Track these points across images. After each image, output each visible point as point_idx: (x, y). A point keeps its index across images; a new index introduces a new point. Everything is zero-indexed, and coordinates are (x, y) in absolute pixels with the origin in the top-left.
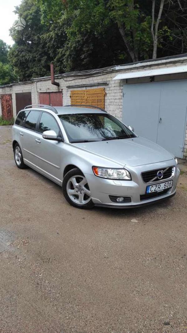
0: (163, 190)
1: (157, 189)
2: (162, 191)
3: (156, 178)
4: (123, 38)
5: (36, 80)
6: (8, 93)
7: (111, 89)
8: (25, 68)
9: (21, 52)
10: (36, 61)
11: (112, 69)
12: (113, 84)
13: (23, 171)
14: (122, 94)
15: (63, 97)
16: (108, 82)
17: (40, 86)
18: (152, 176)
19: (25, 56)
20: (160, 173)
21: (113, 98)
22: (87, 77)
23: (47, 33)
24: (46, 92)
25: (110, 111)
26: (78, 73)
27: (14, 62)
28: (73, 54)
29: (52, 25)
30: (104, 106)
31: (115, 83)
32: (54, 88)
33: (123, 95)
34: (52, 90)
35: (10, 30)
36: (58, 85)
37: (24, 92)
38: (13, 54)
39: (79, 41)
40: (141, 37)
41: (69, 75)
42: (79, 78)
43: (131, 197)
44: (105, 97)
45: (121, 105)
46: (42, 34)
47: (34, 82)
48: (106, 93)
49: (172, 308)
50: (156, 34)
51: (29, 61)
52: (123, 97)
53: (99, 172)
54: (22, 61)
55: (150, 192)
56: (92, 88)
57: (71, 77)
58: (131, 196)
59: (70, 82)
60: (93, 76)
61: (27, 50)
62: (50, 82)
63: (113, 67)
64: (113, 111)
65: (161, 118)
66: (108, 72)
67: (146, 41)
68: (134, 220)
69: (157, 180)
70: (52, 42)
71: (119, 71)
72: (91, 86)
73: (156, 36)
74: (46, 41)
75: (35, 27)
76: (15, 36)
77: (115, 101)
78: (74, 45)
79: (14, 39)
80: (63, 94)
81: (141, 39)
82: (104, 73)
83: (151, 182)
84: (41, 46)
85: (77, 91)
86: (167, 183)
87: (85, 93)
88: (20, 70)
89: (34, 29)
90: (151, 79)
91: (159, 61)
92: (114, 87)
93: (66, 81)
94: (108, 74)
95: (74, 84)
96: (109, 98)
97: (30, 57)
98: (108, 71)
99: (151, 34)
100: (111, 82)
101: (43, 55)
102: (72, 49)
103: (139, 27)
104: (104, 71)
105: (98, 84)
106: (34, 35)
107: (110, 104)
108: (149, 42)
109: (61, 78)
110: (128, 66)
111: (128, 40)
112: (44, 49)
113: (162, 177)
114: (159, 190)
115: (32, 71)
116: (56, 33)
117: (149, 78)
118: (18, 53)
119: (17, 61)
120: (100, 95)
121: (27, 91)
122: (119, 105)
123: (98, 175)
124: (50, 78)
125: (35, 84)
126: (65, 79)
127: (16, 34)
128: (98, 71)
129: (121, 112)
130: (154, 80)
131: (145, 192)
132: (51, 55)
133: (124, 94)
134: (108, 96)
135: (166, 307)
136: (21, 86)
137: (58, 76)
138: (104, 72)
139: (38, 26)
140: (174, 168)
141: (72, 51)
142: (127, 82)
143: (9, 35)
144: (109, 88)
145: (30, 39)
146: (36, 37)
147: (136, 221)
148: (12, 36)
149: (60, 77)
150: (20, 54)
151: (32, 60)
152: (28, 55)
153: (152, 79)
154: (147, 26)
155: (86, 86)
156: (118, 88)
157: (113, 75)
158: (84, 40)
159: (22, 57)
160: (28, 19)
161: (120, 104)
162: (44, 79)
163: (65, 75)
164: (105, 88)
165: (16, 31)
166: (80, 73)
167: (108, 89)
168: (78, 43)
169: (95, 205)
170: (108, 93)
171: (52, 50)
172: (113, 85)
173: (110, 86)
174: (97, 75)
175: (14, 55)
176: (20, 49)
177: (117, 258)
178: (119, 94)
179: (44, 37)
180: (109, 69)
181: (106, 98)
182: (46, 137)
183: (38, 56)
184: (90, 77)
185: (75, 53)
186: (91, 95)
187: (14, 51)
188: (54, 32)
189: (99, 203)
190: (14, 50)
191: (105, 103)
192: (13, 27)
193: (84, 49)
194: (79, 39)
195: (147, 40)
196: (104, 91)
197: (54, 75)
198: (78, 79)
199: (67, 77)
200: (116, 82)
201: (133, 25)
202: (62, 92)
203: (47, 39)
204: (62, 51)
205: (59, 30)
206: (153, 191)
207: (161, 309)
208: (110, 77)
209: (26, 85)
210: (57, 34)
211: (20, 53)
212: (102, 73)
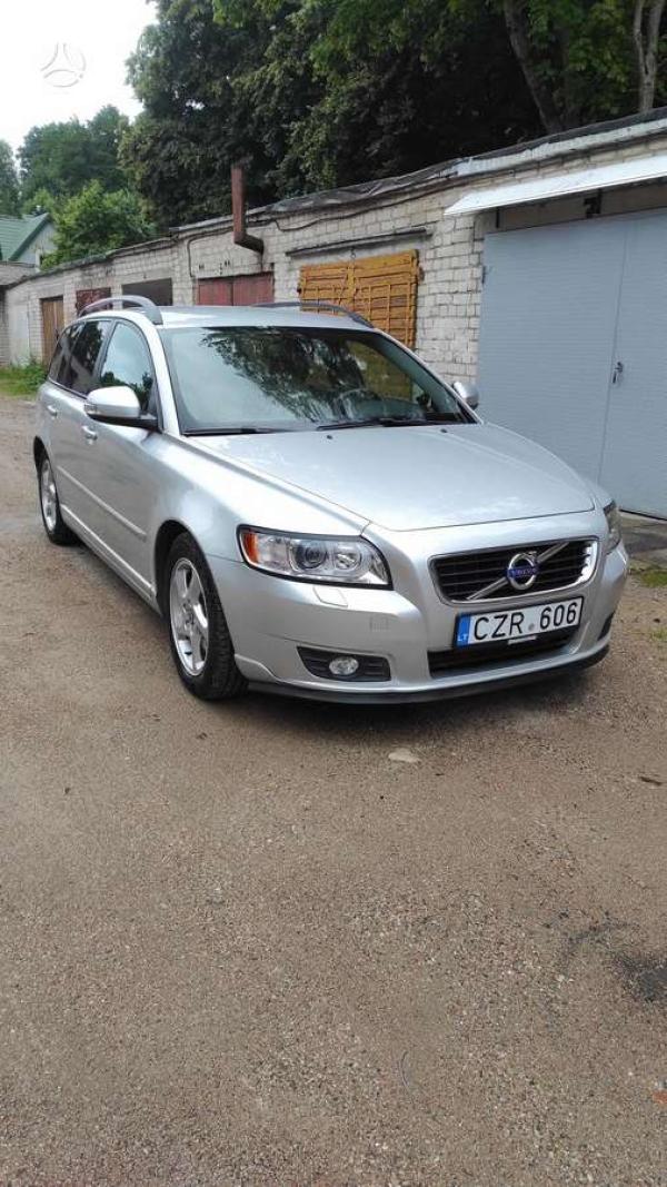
0: (534, 638)
1: (505, 629)
2: (530, 638)
3: (499, 583)
4: (524, 66)
5: (189, 234)
6: (100, 287)
7: (441, 252)
8: (177, 202)
9: (165, 143)
10: (216, 174)
11: (445, 173)
12: (448, 233)
13: (62, 553)
14: (478, 272)
15: (274, 291)
16: (429, 228)
17: (198, 253)
18: (482, 576)
19: (175, 158)
20: (522, 563)
21: (446, 287)
22: (358, 210)
23: (256, 69)
24: (219, 275)
25: (434, 339)
26: (329, 197)
27: (138, 178)
28: (341, 140)
29: (275, 38)
30: (415, 322)
31: (454, 229)
32: (244, 261)
33: (484, 274)
34: (237, 267)
35: (131, 63)
36: (257, 246)
37: (148, 279)
38: (136, 151)
39: (361, 92)
40: (589, 61)
41: (294, 208)
42: (329, 216)
43: (387, 657)
44: (417, 285)
45: (475, 316)
46: (240, 73)
47: (182, 240)
48: (421, 269)
49: (404, 1163)
50: (653, 46)
51: (193, 175)
52: (483, 282)
53: (263, 552)
54: (166, 175)
55: (472, 640)
56: (376, 253)
57: (303, 214)
58: (390, 655)
59: (298, 234)
60: (379, 205)
61: (187, 135)
62: (231, 237)
63: (450, 166)
64: (447, 339)
65: (619, 364)
66: (432, 186)
67: (609, 76)
68: (403, 755)
69: (507, 591)
70: (273, 101)
71: (470, 179)
72: (371, 245)
73: (651, 57)
74: (252, 100)
75: (215, 49)
76: (143, 84)
77: (455, 302)
78: (344, 107)
79: (141, 96)
80: (274, 280)
81: (590, 67)
82: (417, 190)
83: (475, 601)
84: (233, 118)
85: (323, 267)
86: (553, 607)
87: (350, 272)
88: (160, 208)
89: (210, 55)
90: (588, 206)
91: (619, 131)
92: (453, 244)
93: (284, 231)
94: (430, 197)
95: (314, 242)
96: (431, 292)
97: (194, 160)
98: (430, 183)
99: (631, 47)
100: (443, 227)
101: (241, 149)
102: (336, 121)
103: (584, 20)
104: (414, 184)
105: (395, 234)
106: (210, 77)
107: (435, 310)
108: (623, 80)
109: (268, 222)
110: (504, 158)
111: (540, 76)
112: (245, 131)
113: (528, 583)
114: (516, 633)
115: (201, 208)
116: (286, 67)
117: (582, 200)
118: (153, 146)
119: (149, 176)
120: (399, 279)
121: (160, 277)
122: (465, 316)
123: (256, 561)
124: (232, 224)
125: (183, 248)
126: (284, 223)
127: (150, 78)
128: (396, 184)
129: (475, 343)
130: (598, 212)
131: (450, 642)
132: (270, 150)
133: (488, 269)
134: (430, 283)
135: (375, 1157)
136: (142, 256)
137: (257, 215)
138: (417, 187)
139: (227, 43)
140: (595, 545)
141: (334, 129)
142: (498, 219)
143: (124, 79)
144: (432, 252)
145: (198, 94)
146: (218, 83)
147: (411, 759)
148: (134, 86)
149: (263, 218)
150: (160, 151)
151: (201, 171)
152: (186, 151)
153: (594, 205)
154: (618, 15)
155: (354, 248)
156: (466, 248)
157: (449, 195)
158: (383, 85)
159: (169, 158)
160: (190, 16)
161: (471, 311)
162: (211, 229)
163: (281, 209)
164: (417, 252)
165: (149, 64)
166: (334, 197)
167: (430, 254)
168: (360, 97)
169: (250, 687)
170: (429, 269)
171: (272, 132)
172: (448, 239)
173: (437, 241)
174: (392, 201)
175: (140, 153)
176: (161, 132)
177: (261, 906)
178: (468, 272)
179: (243, 85)
180: (434, 175)
181: (422, 290)
182: (98, 413)
183: (222, 156)
184: (366, 212)
185: (346, 138)
186: (370, 280)
187: (140, 140)
188: (280, 63)
189: (263, 678)
190: (140, 136)
191: (419, 311)
192: (138, 51)
193: (381, 121)
194: (363, 84)
195: (616, 73)
196: (415, 261)
197: (244, 211)
198: (326, 220)
199: (288, 217)
200: (461, 223)
201: (562, 12)
202: (271, 273)
203: (254, 92)
204: (302, 129)
205: (299, 55)
206: (486, 640)
207: (351, 1161)
208: (437, 206)
209: (157, 253)
210: (289, 72)
211: (160, 144)
212: (410, 192)
